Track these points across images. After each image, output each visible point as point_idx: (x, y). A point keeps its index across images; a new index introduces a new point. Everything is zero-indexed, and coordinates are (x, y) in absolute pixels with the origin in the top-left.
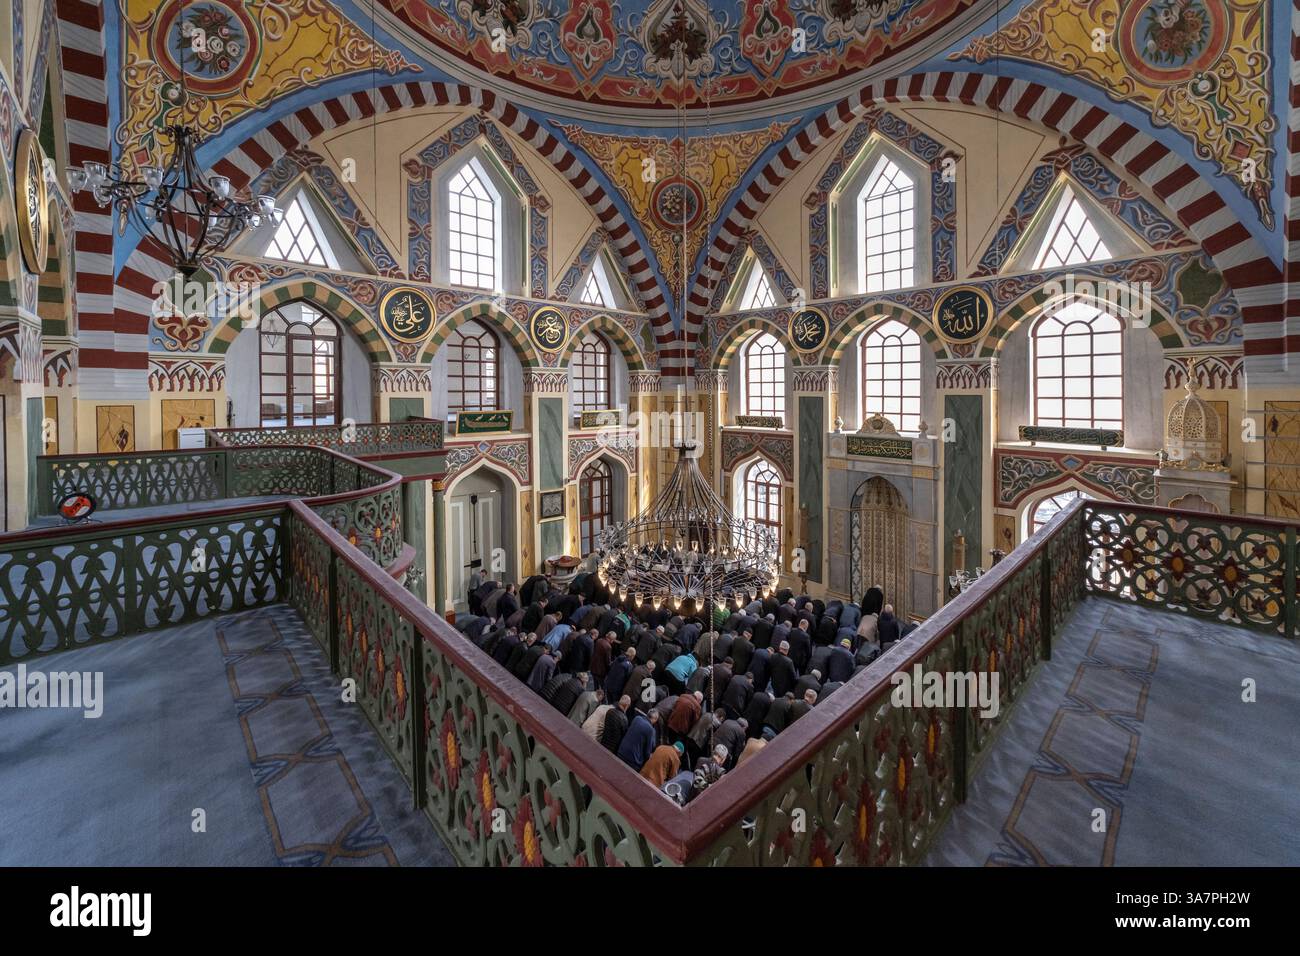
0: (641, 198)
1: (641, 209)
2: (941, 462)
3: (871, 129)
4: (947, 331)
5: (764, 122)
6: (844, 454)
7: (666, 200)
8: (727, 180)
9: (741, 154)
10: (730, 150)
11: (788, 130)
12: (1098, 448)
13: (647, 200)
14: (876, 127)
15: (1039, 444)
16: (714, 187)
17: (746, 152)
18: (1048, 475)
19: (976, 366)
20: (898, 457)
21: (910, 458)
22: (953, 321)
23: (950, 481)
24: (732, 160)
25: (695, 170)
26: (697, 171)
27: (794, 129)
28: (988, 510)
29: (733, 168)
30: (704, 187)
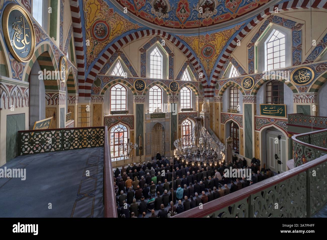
0: (90, 21)
1: (89, 25)
2: (170, 118)
3: (157, 40)
4: (171, 90)
5: (135, 22)
6: (150, 119)
7: (98, 27)
8: (118, 32)
9: (126, 27)
10: (124, 23)
11: (139, 28)
12: (190, 111)
13: (92, 23)
14: (158, 40)
15: (184, 112)
16: (114, 32)
17: (127, 27)
18: (185, 117)
19: (176, 97)
20: (162, 117)
21: (165, 117)
22: (173, 88)
23: (172, 121)
24: (123, 26)
25: (112, 23)
26: (113, 24)
27: (140, 29)
28: (178, 125)
29: (122, 29)
30: (112, 30)
